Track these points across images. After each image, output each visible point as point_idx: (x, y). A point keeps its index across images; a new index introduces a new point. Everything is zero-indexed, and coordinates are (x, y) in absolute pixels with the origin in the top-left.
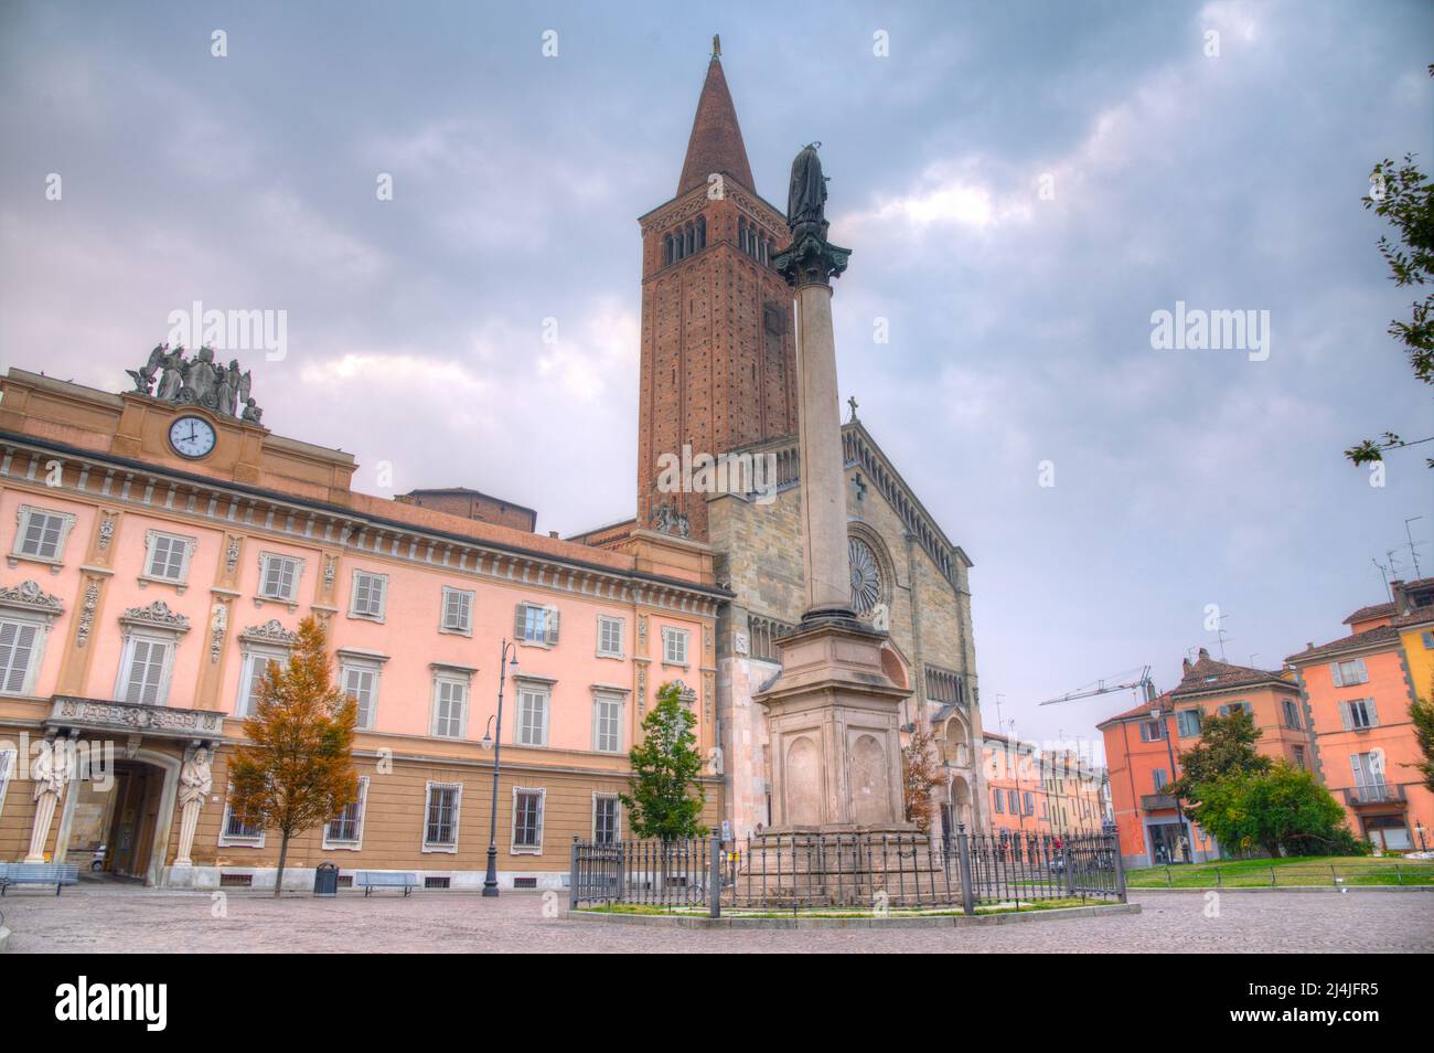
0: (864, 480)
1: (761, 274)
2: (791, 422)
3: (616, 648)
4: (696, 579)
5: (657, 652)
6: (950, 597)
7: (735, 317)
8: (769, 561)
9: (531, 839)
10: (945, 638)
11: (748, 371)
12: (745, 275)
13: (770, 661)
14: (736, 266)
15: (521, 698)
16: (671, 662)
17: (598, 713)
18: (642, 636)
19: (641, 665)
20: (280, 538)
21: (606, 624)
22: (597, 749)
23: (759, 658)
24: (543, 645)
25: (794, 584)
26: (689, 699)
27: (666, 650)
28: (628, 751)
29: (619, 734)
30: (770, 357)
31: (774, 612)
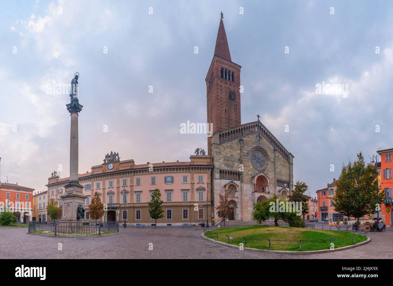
0: (261, 136)
1: (228, 84)
2: (238, 123)
3: (186, 181)
4: (206, 164)
5: (196, 180)
6: (287, 164)
7: (219, 97)
8: (228, 157)
9: (170, 218)
10: (285, 173)
11: (224, 112)
12: (223, 85)
13: (227, 179)
14: (220, 83)
15: (167, 194)
16: (199, 182)
17: (183, 194)
18: (192, 178)
19: (192, 184)
20: (124, 177)
21: (184, 177)
22: (183, 201)
23: (224, 179)
24: (171, 183)
25: (236, 162)
26: (204, 189)
27: (198, 180)
28: (190, 201)
29: (188, 198)
30: (232, 106)
31: (229, 169)
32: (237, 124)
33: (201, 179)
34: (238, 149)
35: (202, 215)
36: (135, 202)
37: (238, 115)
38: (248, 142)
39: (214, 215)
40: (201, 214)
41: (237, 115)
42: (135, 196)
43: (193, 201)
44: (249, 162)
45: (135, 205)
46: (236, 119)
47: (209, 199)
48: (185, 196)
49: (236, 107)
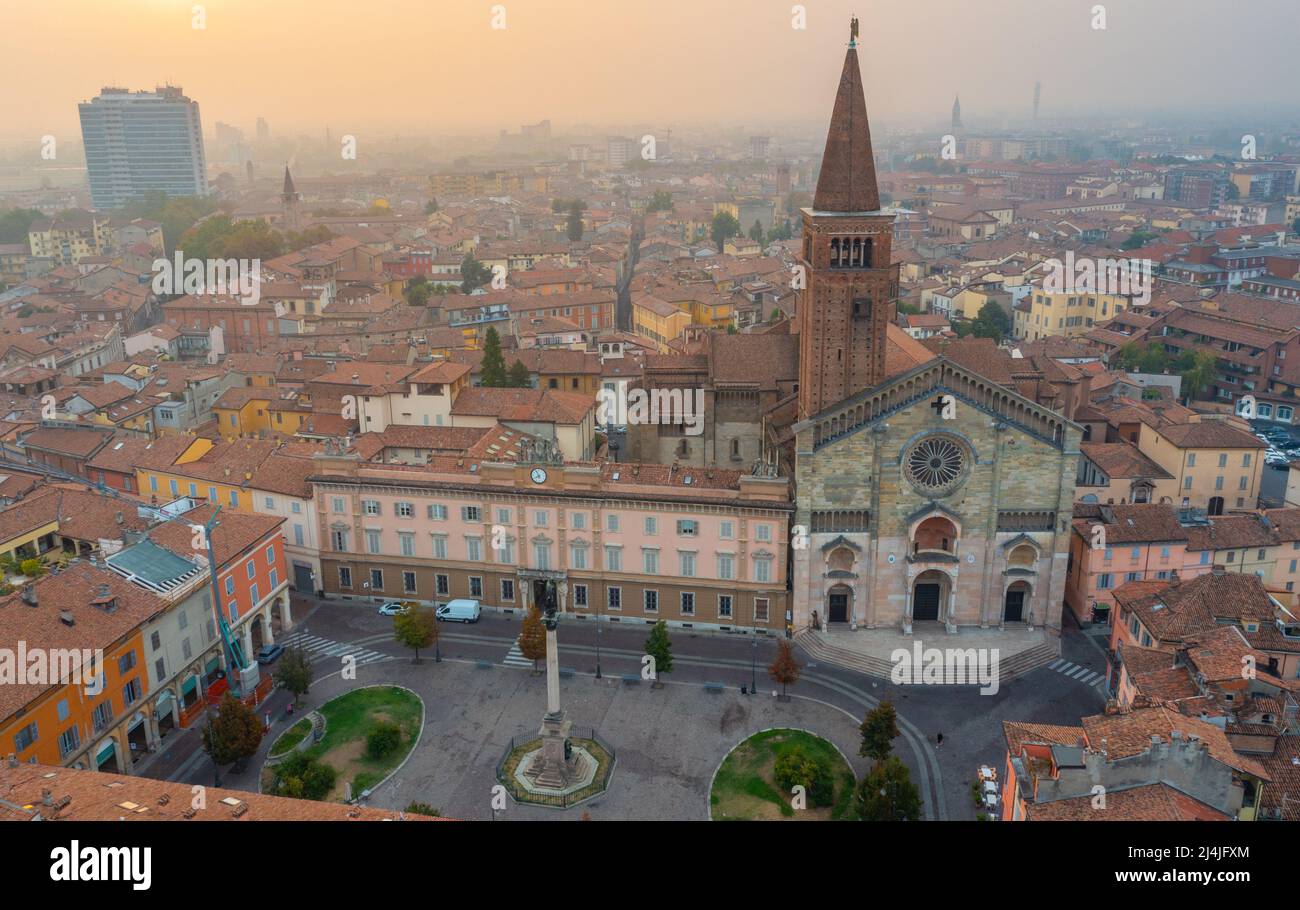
1: (853, 277)
3: (729, 535)
4: (777, 499)
5: (752, 536)
8: (836, 478)
9: (691, 610)
12: (835, 286)
15: (682, 560)
16: (760, 540)
17: (720, 564)
18: (743, 530)
19: (742, 543)
20: (576, 506)
21: (723, 526)
22: (720, 578)
23: (823, 532)
24: (692, 537)
25: (859, 486)
26: (769, 556)
27: (758, 534)
28: (736, 578)
29: (731, 572)
30: (858, 337)
31: (838, 506)
32: (873, 379)
33: (763, 532)
34: (867, 454)
35: (763, 610)
36: (606, 567)
37: (876, 356)
38: (901, 427)
39: (792, 615)
40: (760, 610)
41: (874, 358)
42: (606, 555)
43: (742, 580)
44: (899, 479)
45: (607, 577)
46: (871, 366)
47: (784, 579)
48: (725, 568)
49: (870, 336)
